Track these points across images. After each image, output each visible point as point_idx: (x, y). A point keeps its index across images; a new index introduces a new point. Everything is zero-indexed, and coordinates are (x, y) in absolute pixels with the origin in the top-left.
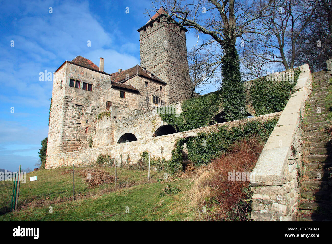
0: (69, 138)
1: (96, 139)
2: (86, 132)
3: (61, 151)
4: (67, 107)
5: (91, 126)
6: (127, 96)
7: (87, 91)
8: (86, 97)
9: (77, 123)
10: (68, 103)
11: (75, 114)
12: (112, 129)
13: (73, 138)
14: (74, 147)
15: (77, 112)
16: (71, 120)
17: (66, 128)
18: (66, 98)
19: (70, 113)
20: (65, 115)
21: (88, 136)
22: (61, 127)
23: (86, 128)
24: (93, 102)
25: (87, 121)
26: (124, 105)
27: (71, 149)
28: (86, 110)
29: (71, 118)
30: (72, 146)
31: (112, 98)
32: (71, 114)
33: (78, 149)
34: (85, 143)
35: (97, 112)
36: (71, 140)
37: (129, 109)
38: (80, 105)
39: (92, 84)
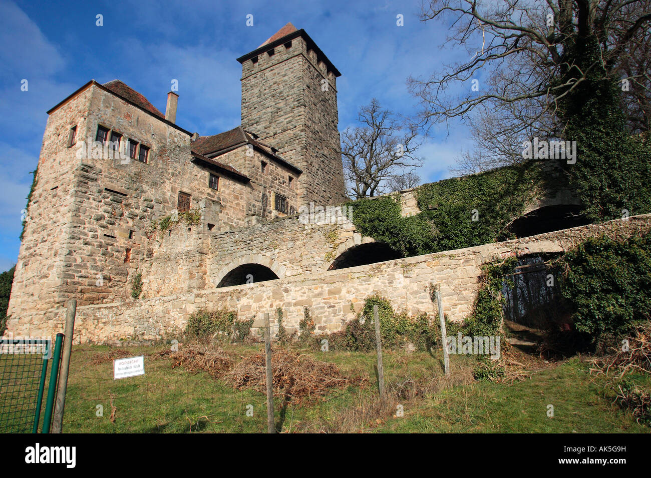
0: (83, 271)
1: (152, 277)
2: (126, 260)
3: (58, 303)
4: (86, 192)
5: (141, 246)
6: (224, 186)
7: (136, 162)
8: (132, 174)
9: (105, 235)
10: (87, 183)
11: (103, 213)
12: (202, 253)
13: (92, 272)
14: (95, 295)
15: (109, 209)
16: (92, 226)
17: (79, 244)
18: (84, 168)
19: (92, 208)
20: (78, 210)
21: (131, 271)
22: (66, 241)
23: (128, 250)
24: (148, 188)
25: (131, 232)
27: (86, 300)
28: (130, 204)
29: (92, 220)
30: (88, 291)
31: (193, 185)
32: (93, 210)
33: (105, 300)
34: (122, 287)
35: (156, 213)
36: (88, 277)
37: (227, 216)
38: (117, 192)
39: (149, 146)
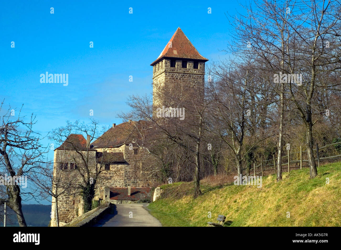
0: (60, 209)
2: (74, 204)
6: (112, 168)
7: (74, 170)
8: (73, 175)
9: (66, 197)
13: (63, 209)
14: (64, 216)
16: (61, 196)
17: (58, 202)
19: (61, 190)
21: (75, 207)
23: (74, 201)
25: (74, 195)
26: (109, 177)
30: (62, 215)
33: (68, 217)
34: (73, 213)
36: (62, 211)
